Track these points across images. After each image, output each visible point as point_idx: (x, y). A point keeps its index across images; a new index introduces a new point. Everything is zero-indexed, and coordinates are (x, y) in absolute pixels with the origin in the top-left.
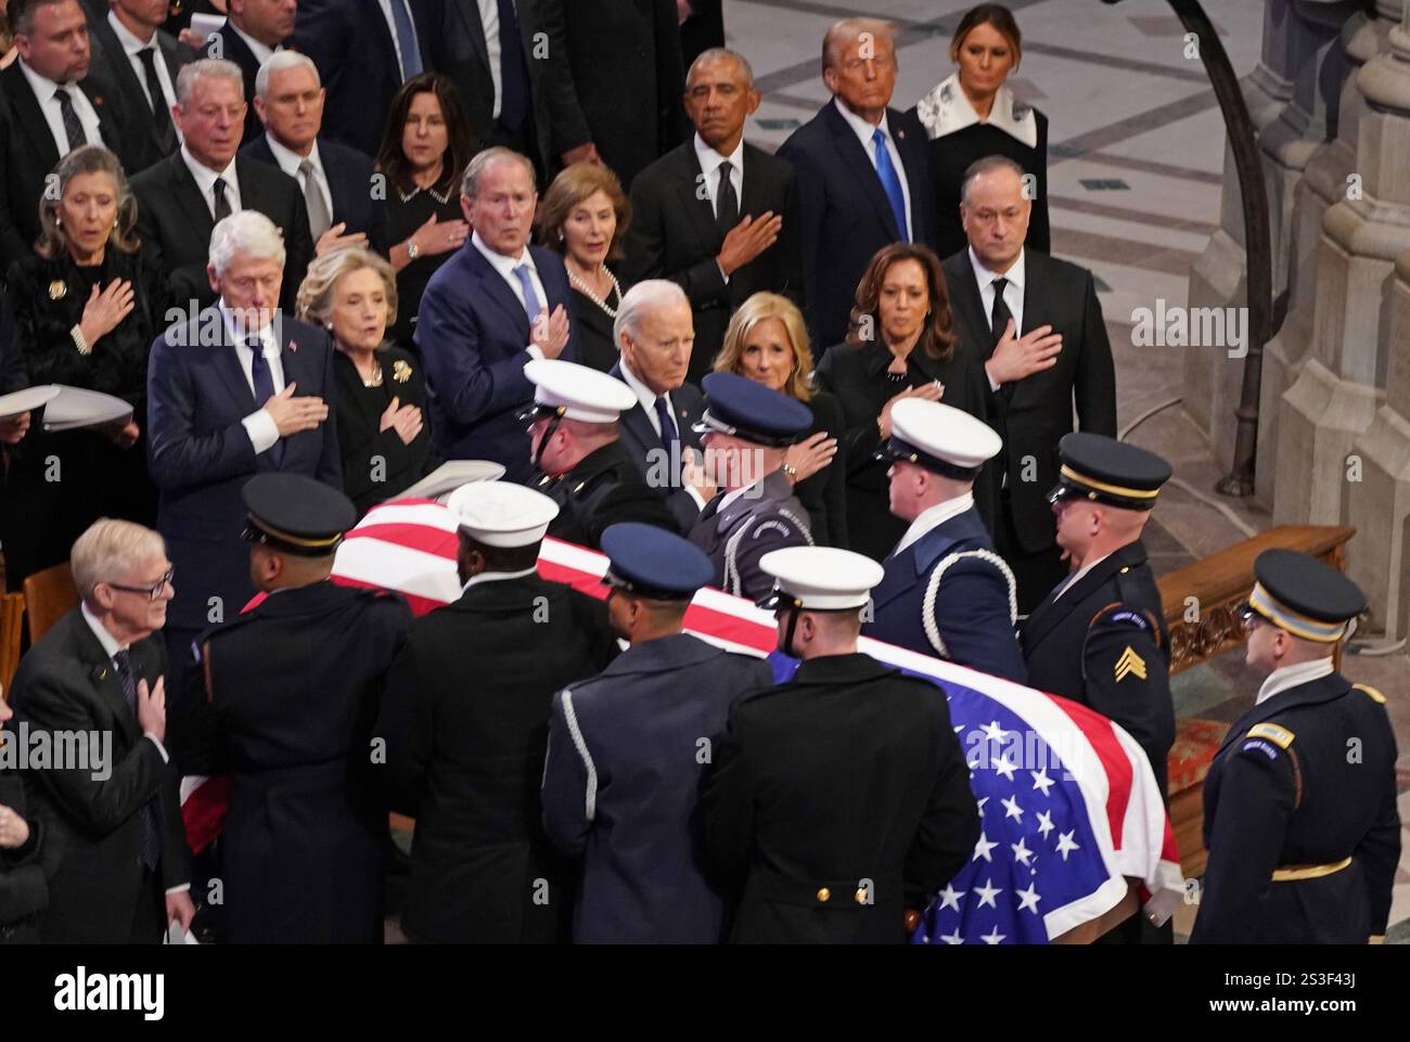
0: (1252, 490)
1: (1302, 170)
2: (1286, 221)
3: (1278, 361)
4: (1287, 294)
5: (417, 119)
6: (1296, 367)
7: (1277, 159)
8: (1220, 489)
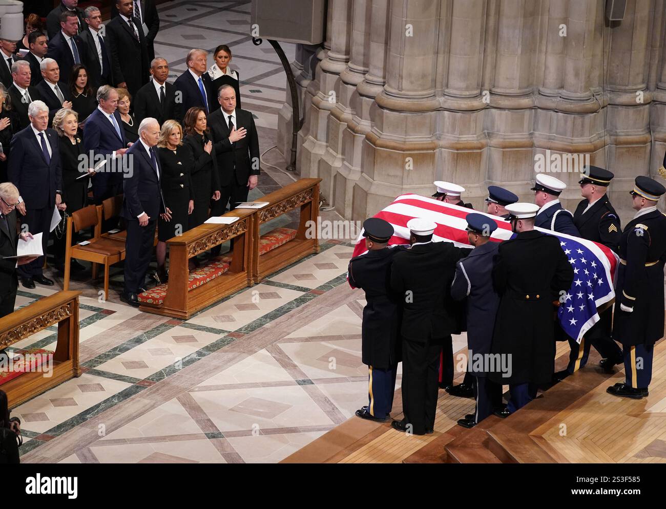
0: (295, 169)
1: (306, 88)
2: (303, 100)
3: (301, 136)
4: (303, 119)
5: (81, 76)
6: (306, 138)
7: (300, 85)
8: (287, 169)
